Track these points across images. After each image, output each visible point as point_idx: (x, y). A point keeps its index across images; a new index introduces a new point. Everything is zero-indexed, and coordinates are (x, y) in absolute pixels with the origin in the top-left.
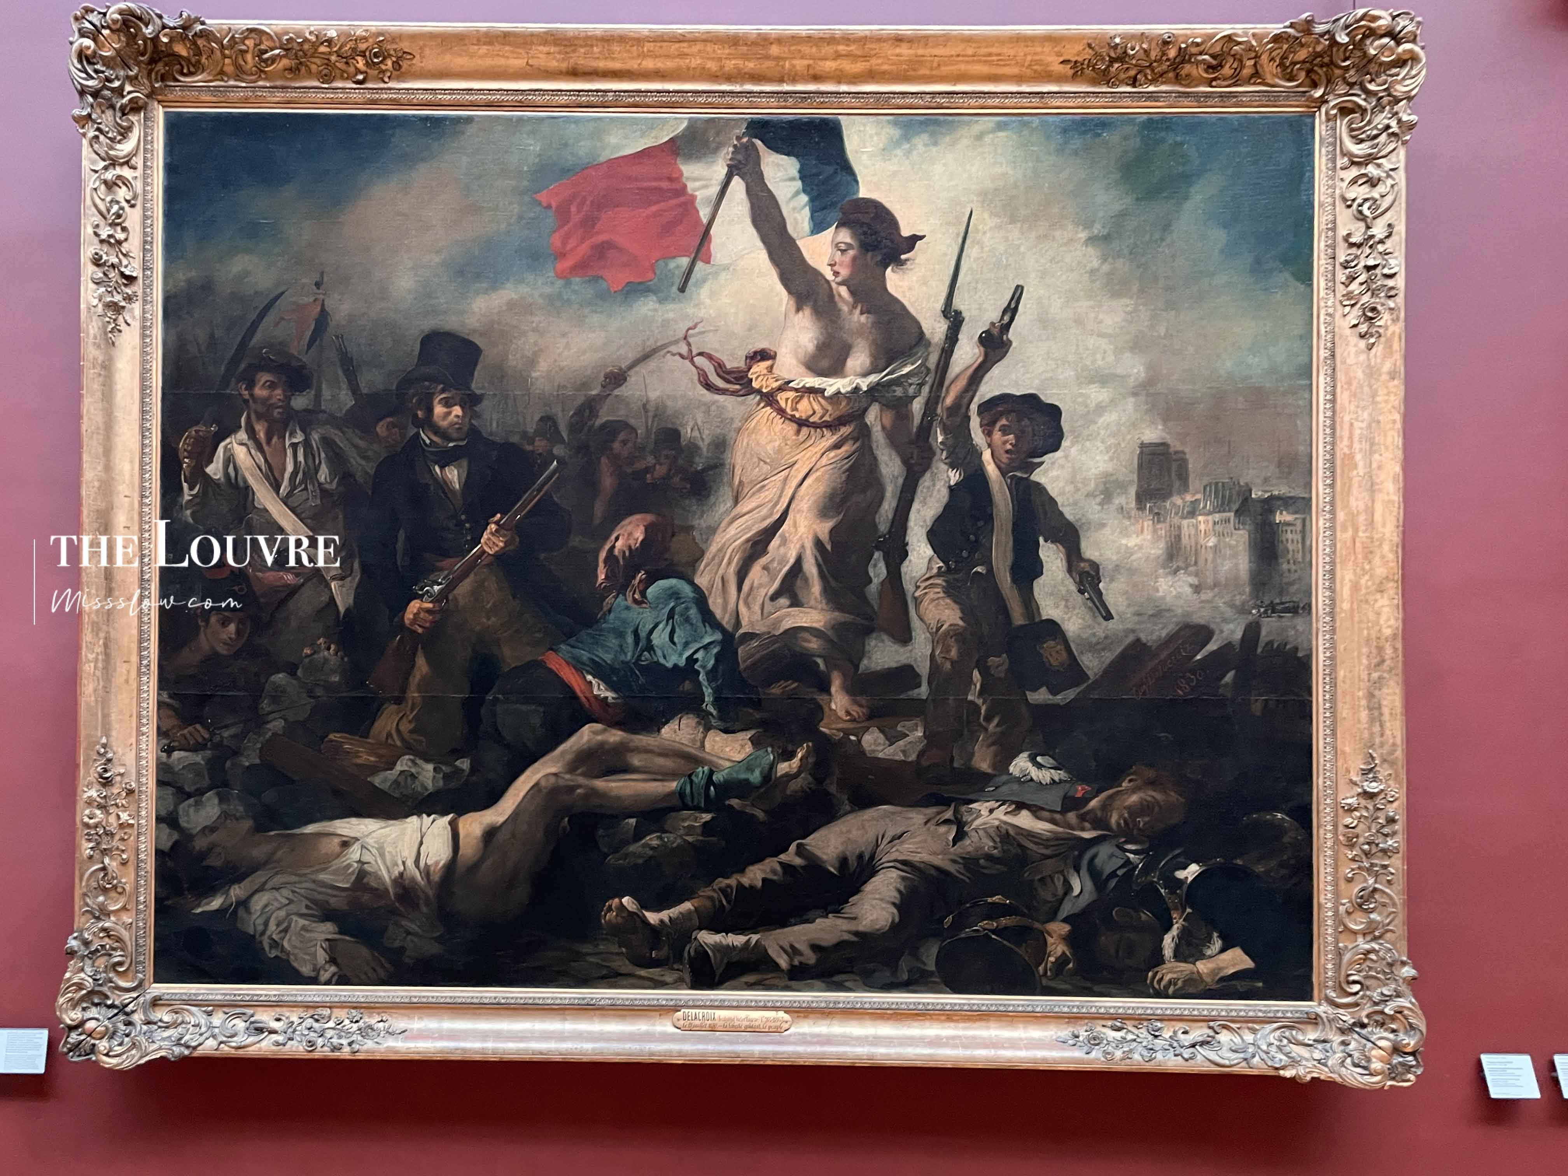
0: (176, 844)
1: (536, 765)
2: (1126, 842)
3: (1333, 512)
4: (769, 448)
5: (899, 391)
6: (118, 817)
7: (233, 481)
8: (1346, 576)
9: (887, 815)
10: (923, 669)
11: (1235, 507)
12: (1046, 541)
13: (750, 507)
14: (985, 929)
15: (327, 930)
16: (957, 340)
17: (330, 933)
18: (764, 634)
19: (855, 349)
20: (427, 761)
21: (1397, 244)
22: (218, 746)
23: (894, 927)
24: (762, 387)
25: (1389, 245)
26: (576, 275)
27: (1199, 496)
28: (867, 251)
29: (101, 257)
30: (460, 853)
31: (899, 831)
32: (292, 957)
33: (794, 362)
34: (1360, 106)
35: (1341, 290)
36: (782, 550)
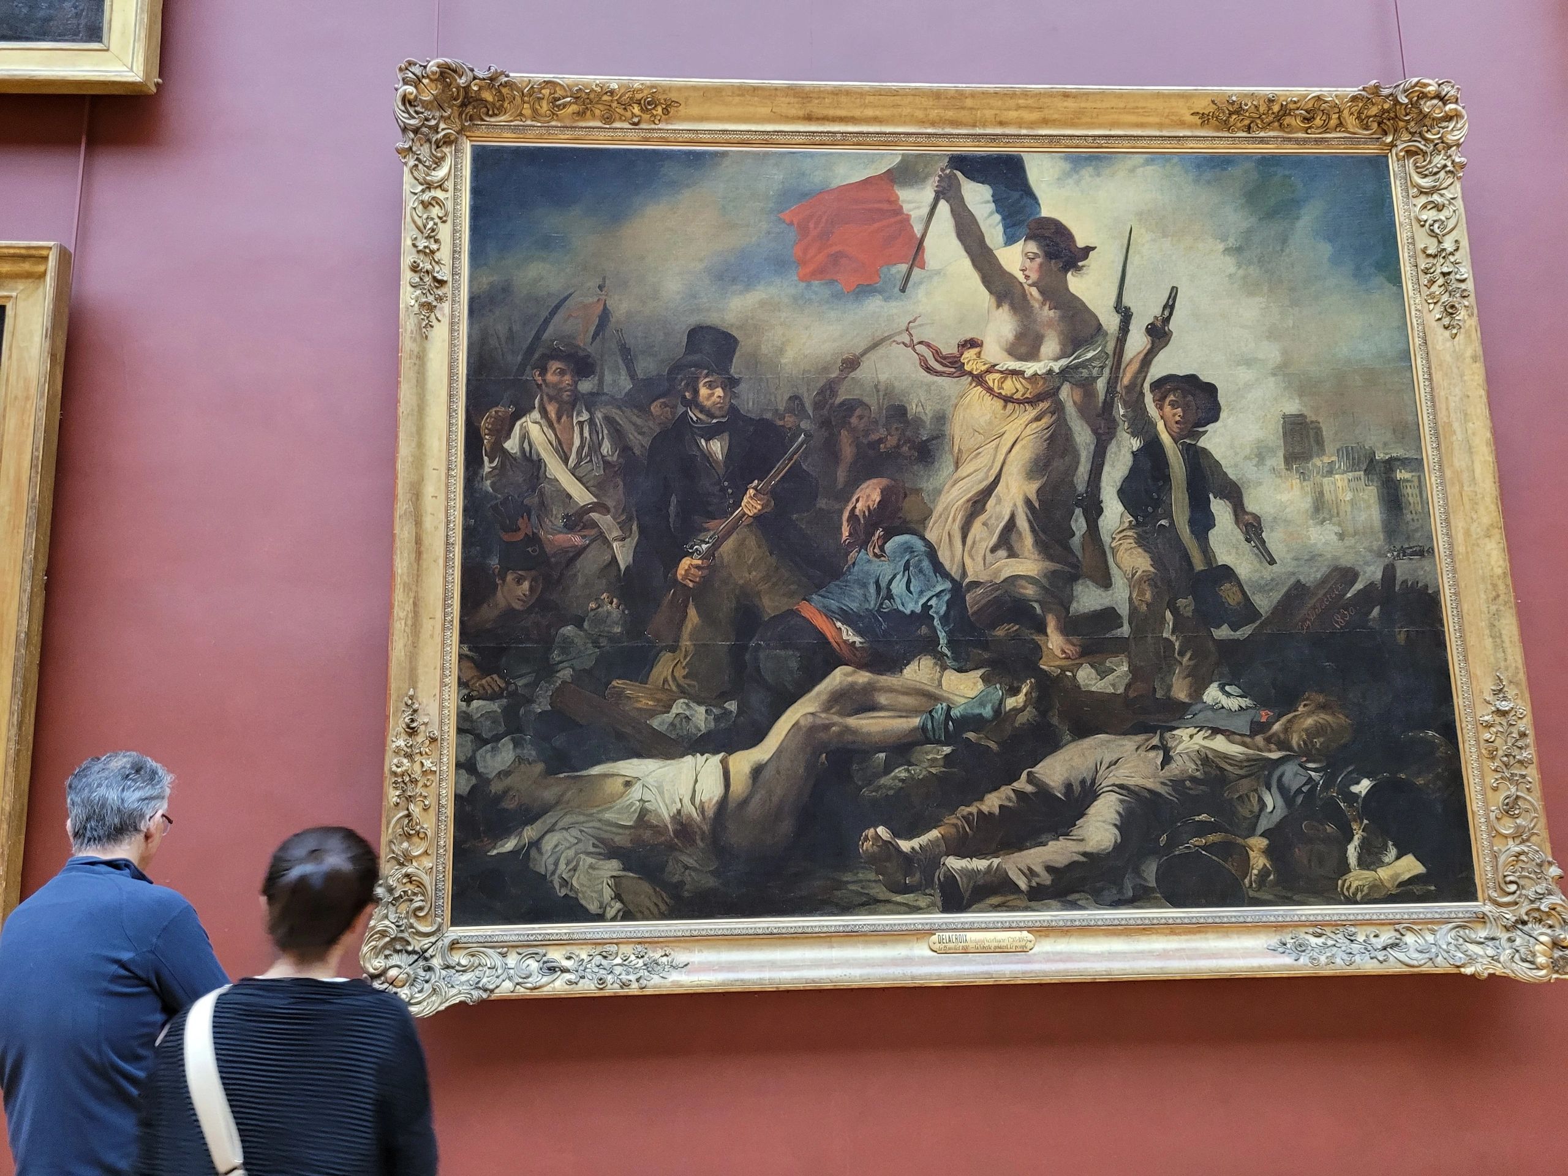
0: (474, 788)
1: (795, 705)
2: (1308, 761)
3: (1441, 469)
4: (982, 421)
5: (1085, 373)
6: (422, 764)
7: (528, 454)
8: (1459, 524)
9: (1102, 744)
10: (1124, 610)
11: (1364, 468)
12: (1215, 498)
13: (969, 472)
14: (1196, 846)
15: (612, 867)
16: (1128, 330)
17: (615, 870)
18: (987, 582)
19: (1046, 339)
20: (699, 704)
21: (1463, 255)
22: (513, 695)
23: (1117, 847)
24: (972, 369)
25: (1458, 256)
26: (814, 279)
27: (1334, 458)
28: (1051, 259)
29: (419, 265)
30: (732, 789)
31: (1115, 757)
32: (580, 895)
33: (998, 348)
34: (1422, 150)
35: (1425, 291)
36: (998, 508)
